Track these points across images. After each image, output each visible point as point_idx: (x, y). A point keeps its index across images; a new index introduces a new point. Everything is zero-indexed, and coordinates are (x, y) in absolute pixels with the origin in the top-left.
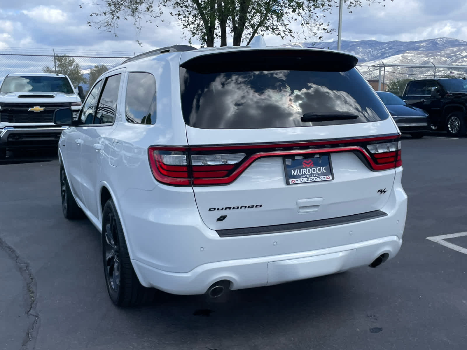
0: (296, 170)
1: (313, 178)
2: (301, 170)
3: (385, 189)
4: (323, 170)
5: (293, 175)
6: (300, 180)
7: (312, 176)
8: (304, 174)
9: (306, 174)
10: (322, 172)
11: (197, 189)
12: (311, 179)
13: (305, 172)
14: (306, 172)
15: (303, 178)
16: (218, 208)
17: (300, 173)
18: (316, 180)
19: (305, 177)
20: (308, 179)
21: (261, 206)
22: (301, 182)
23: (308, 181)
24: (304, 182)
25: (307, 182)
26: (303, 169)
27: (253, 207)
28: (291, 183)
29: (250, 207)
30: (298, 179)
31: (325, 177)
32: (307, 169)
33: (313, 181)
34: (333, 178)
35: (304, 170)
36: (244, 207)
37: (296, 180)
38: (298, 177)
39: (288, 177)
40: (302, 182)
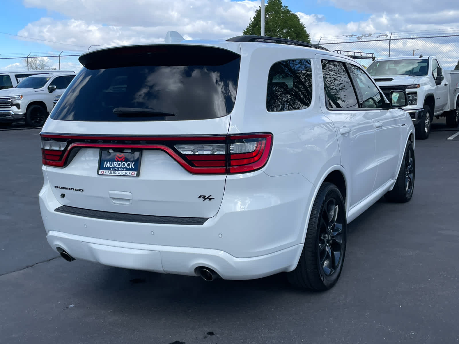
0: (109, 162)
1: (120, 172)
2: (113, 162)
4: (131, 166)
5: (105, 166)
6: (108, 172)
7: (120, 169)
8: (114, 167)
10: (131, 167)
11: (49, 169)
12: (118, 173)
13: (116, 165)
14: (117, 165)
15: (113, 170)
18: (122, 175)
20: (115, 172)
21: (83, 190)
22: (109, 174)
23: (115, 174)
25: (113, 174)
26: (115, 162)
30: (107, 171)
31: (131, 172)
32: (118, 163)
33: (119, 174)
34: (138, 175)
37: (105, 171)
38: (108, 169)
39: (101, 167)
40: (110, 174)
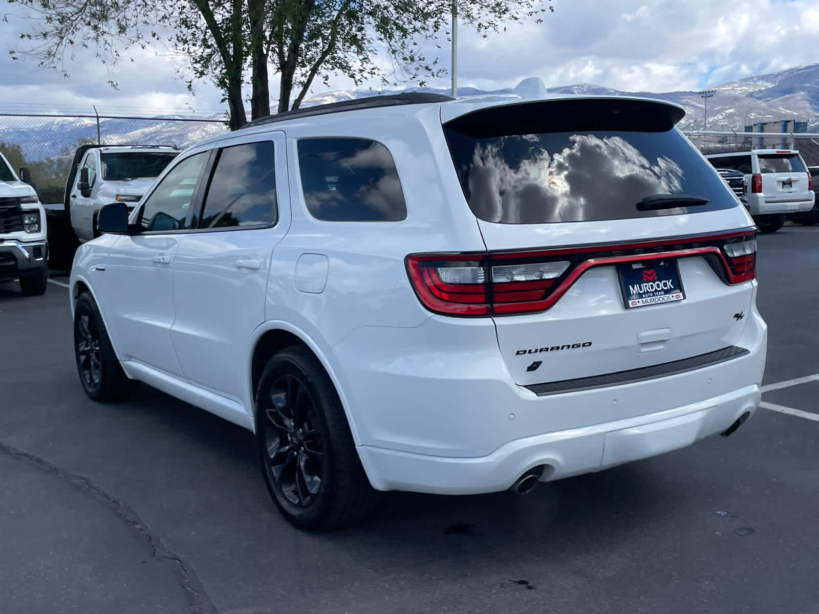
0: (635, 286)
1: (658, 297)
2: (642, 285)
3: (742, 312)
4: (669, 285)
5: (632, 293)
6: (642, 301)
7: (656, 294)
8: (646, 291)
9: (649, 291)
10: (669, 288)
11: (501, 321)
12: (657, 300)
13: (647, 288)
14: (649, 288)
15: (646, 297)
16: (530, 349)
17: (641, 290)
18: (664, 301)
19: (648, 297)
20: (653, 300)
21: (590, 344)
22: (644, 304)
23: (653, 303)
24: (648, 304)
25: (651, 303)
26: (644, 284)
27: (578, 346)
28: (631, 306)
29: (575, 346)
30: (640, 300)
31: (674, 295)
32: (650, 284)
33: (659, 302)
34: (685, 297)
35: (646, 286)
36: (567, 347)
37: (637, 301)
38: (640, 296)
39: (626, 296)
40: (646, 304)
